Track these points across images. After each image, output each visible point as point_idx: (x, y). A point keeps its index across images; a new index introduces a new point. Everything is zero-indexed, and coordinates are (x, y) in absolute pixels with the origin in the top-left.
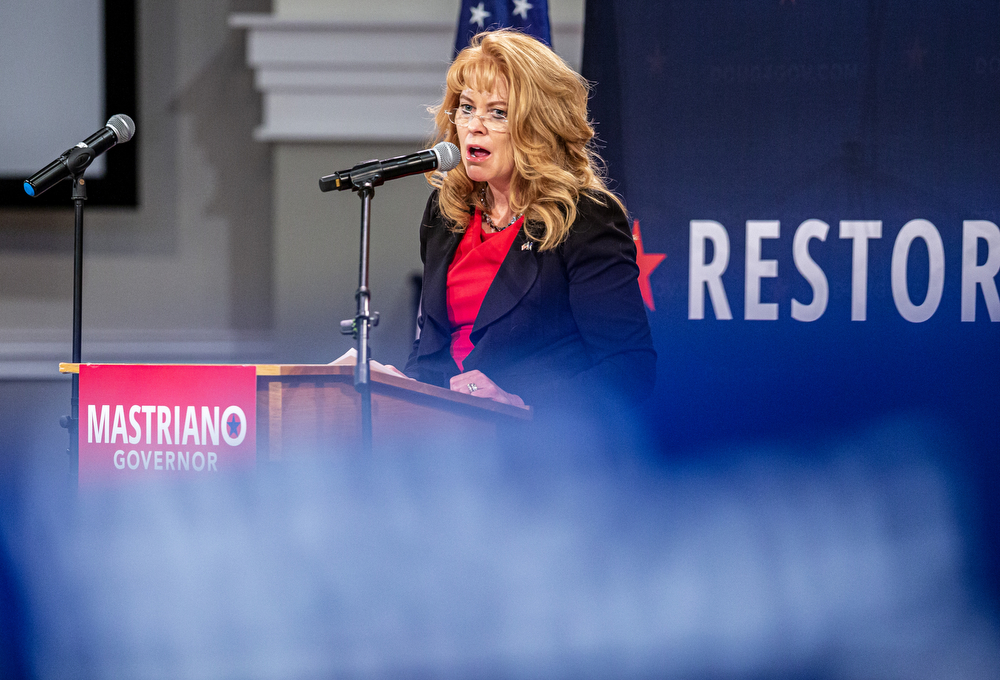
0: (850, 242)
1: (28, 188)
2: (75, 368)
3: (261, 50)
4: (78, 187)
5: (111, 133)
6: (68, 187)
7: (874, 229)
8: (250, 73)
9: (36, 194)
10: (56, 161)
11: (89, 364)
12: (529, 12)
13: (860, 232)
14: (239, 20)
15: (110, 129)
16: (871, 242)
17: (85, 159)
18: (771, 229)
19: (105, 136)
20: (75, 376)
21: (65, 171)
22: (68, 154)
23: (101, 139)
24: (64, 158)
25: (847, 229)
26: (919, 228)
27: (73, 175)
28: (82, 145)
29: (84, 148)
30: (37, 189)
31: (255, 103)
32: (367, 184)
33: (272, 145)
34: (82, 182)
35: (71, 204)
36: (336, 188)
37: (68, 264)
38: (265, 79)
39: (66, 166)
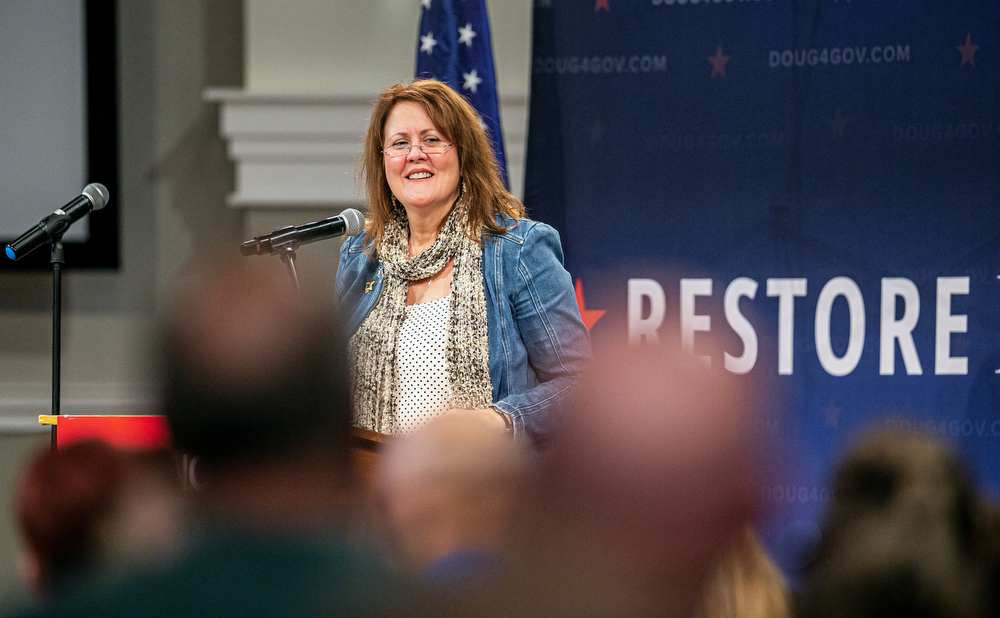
0: (776, 300)
1: (9, 252)
2: (53, 420)
3: (233, 122)
4: (57, 251)
5: (87, 200)
6: (47, 251)
7: (799, 286)
8: (223, 143)
9: (17, 257)
10: (35, 227)
11: (66, 416)
12: (479, 86)
13: (787, 290)
14: (213, 94)
15: (86, 197)
16: (797, 300)
17: (64, 225)
18: (704, 287)
19: (82, 204)
20: (54, 427)
21: (44, 236)
22: (46, 220)
23: (77, 206)
24: (42, 224)
25: (774, 287)
26: (841, 286)
27: (51, 240)
28: (59, 212)
29: (61, 215)
30: (18, 253)
31: (228, 171)
32: (289, 249)
33: (244, 211)
34: (59, 246)
35: (50, 267)
36: (256, 252)
37: (48, 321)
38: (237, 149)
39: (45, 232)
